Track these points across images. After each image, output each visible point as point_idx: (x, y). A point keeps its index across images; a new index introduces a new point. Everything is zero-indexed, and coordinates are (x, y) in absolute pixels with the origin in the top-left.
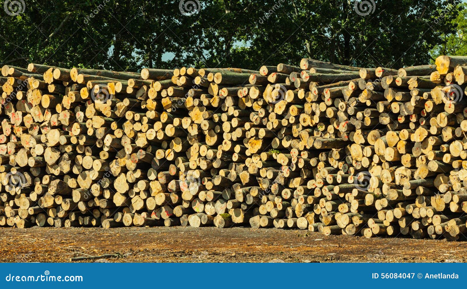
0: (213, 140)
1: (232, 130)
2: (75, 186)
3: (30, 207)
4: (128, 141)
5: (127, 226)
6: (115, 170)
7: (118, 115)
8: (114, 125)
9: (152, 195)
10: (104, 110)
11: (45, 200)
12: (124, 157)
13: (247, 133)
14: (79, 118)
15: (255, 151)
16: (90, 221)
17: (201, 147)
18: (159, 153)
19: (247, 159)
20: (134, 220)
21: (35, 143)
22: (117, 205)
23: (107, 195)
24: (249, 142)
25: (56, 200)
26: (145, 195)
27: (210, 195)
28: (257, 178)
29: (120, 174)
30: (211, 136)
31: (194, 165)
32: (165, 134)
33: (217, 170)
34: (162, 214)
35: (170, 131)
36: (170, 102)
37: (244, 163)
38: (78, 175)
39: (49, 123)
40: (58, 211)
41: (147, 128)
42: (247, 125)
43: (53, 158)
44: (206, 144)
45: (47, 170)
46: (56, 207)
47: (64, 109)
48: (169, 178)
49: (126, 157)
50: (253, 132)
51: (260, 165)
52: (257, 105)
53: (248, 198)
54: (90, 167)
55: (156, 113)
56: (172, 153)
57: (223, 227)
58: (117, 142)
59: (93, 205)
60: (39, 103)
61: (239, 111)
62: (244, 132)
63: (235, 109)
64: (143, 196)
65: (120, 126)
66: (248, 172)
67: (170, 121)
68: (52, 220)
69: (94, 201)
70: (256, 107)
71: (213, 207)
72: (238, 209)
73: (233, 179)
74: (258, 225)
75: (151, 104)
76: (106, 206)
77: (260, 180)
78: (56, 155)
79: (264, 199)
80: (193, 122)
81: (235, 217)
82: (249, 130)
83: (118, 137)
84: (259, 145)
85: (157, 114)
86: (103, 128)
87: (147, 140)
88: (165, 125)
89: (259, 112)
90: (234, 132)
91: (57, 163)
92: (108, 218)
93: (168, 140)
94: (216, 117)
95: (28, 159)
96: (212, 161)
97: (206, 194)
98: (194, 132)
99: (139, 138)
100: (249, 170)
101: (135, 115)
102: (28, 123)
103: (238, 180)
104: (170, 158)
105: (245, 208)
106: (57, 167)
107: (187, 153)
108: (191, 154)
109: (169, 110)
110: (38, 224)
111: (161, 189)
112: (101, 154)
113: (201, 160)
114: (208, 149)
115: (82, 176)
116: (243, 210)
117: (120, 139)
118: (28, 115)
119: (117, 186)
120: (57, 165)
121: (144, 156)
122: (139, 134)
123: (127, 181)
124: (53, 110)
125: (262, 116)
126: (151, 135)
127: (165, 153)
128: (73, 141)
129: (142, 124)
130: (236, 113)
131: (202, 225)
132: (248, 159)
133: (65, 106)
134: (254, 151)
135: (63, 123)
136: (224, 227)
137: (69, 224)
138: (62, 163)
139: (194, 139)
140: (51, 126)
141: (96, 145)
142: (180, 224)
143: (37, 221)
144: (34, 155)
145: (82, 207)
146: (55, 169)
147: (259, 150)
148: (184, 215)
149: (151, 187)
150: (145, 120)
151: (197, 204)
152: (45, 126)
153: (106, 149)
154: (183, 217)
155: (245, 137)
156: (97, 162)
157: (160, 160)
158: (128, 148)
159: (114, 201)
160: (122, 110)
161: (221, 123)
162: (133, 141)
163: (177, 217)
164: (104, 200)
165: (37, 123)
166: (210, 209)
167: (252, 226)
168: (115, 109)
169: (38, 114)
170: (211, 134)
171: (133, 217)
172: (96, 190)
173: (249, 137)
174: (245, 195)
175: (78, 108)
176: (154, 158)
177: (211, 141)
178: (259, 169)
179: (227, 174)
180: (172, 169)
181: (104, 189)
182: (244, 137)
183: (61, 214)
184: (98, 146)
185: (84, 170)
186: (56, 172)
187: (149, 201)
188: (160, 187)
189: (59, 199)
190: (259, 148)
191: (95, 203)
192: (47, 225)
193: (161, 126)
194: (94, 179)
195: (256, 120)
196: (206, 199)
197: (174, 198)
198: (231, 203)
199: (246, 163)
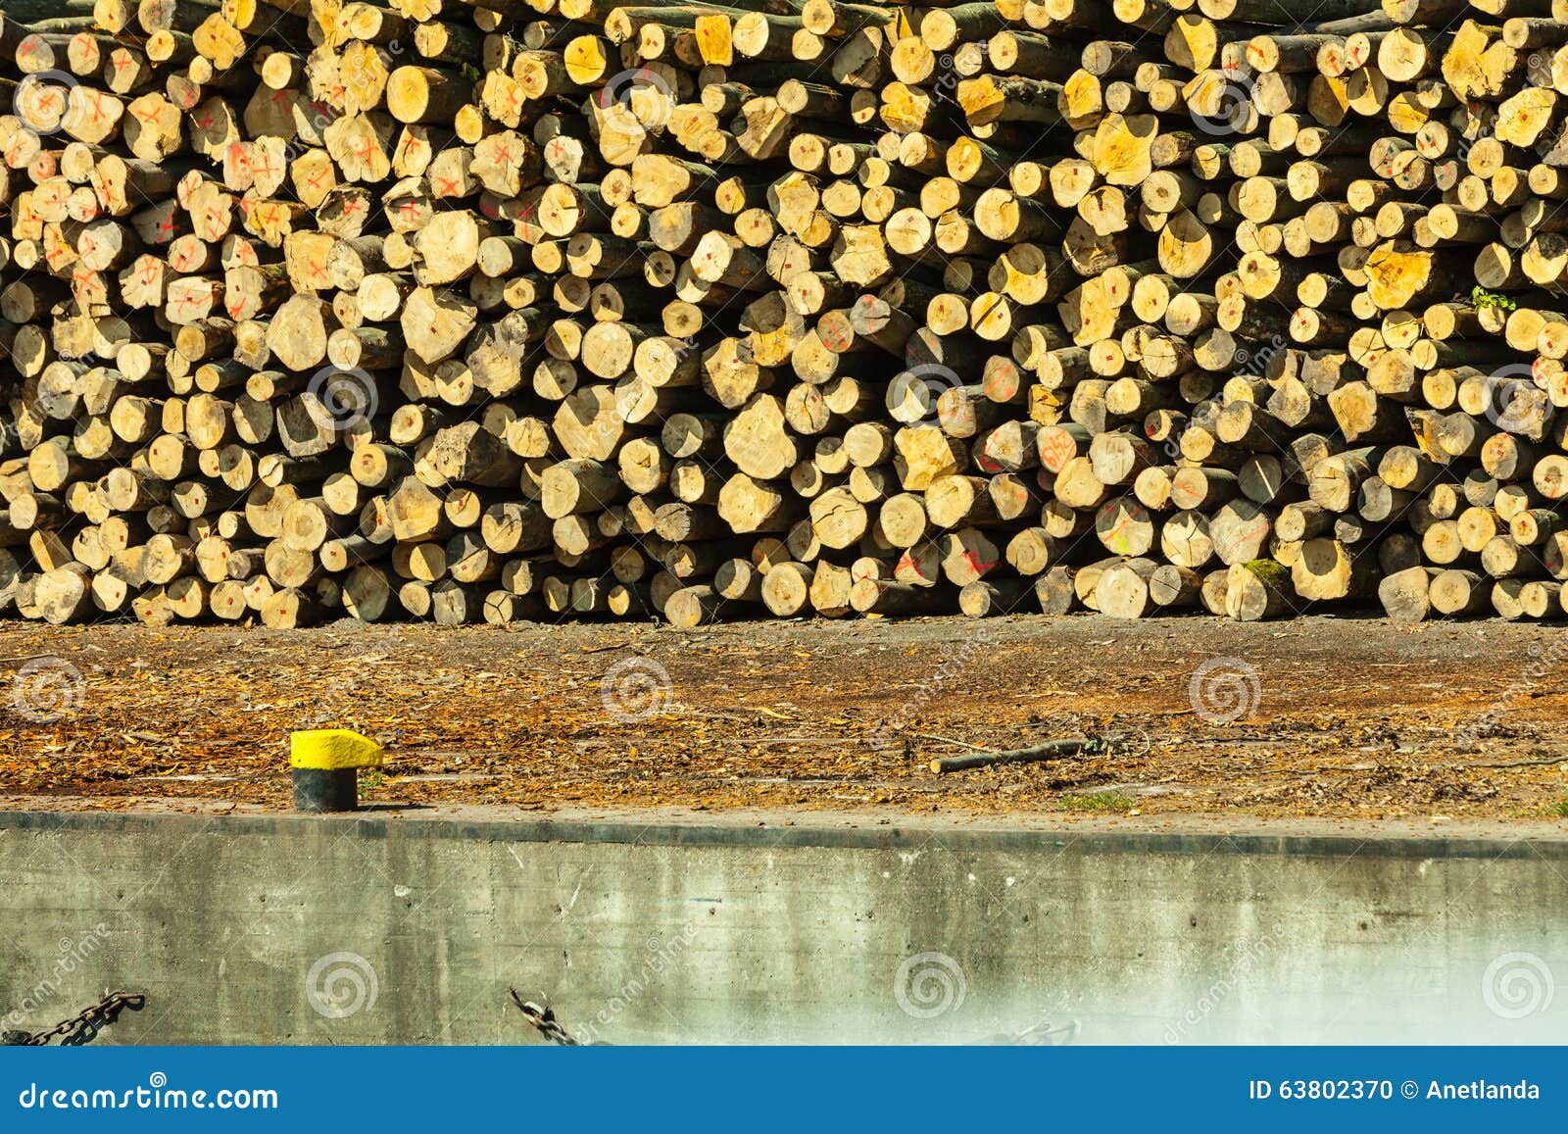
0: (1195, 254)
1: (1288, 209)
2: (539, 450)
3: (329, 537)
4: (801, 258)
5: (784, 618)
6: (727, 381)
7: (754, 152)
8: (729, 195)
9: (905, 486)
10: (686, 129)
11: (398, 507)
12: (776, 326)
13: (1357, 225)
14: (561, 164)
15: (1402, 296)
16: (603, 596)
17: (1137, 286)
18: (941, 308)
19: (1357, 334)
20: (814, 590)
21: (357, 268)
22: (738, 529)
23: (691, 485)
24: (1372, 259)
25: (452, 509)
26: (876, 484)
27: (1192, 484)
28: (1408, 412)
29: (751, 399)
30: (1184, 236)
31: (1110, 358)
32: (974, 231)
33: (1216, 382)
34: (947, 564)
35: (997, 215)
36: (997, 97)
37: (1342, 347)
38: (559, 403)
39: (425, 187)
40: (454, 556)
41: (889, 203)
42: (1360, 194)
43: (445, 333)
44: (1158, 270)
45: (403, 385)
46: (446, 539)
47: (493, 127)
48: (990, 415)
49: (789, 324)
50: (1392, 218)
51: (1425, 356)
52: (1409, 108)
53: (1369, 496)
54: (621, 368)
55: (928, 142)
56: (1004, 308)
57: (1258, 615)
58: (748, 265)
59: (623, 528)
60: (373, 102)
61: (1320, 134)
62: (1347, 219)
63: (1302, 125)
64: (866, 489)
65: (758, 199)
66: (1369, 387)
67: (994, 176)
68: (425, 593)
69: (626, 511)
70: (1401, 112)
71: (1199, 535)
72: (1324, 540)
73: (1292, 418)
74: (1422, 606)
75: (904, 105)
76: (685, 531)
77: (1420, 421)
78: (460, 321)
79: (1443, 500)
80: (1100, 181)
81: (1307, 574)
82: (1372, 212)
83: (752, 243)
84: (1417, 272)
85: (933, 145)
86: (681, 205)
87: (890, 252)
88: (971, 191)
89: (1421, 137)
90: (1295, 224)
91: (462, 353)
92: (690, 581)
93: (984, 253)
94: (1209, 160)
95: (329, 335)
96: (1192, 340)
97: (1171, 478)
98: (1109, 219)
99: (850, 248)
100: (1372, 378)
101: (833, 151)
102: (313, 188)
103: (1321, 419)
104: (994, 329)
105: (1356, 534)
106: (460, 372)
107: (1062, 307)
108: (1084, 313)
109: (985, 132)
110: (353, 610)
111: (949, 459)
112: (670, 314)
113: (1144, 337)
114: (1173, 294)
115: (576, 410)
116: (1344, 546)
117: (762, 252)
118: (314, 155)
119: (739, 450)
120: (458, 364)
121: (883, 322)
122: (849, 232)
123: (788, 428)
124: (439, 130)
125: (1434, 153)
126: (911, 233)
127: (968, 308)
128: (542, 260)
129: (863, 191)
130: (1311, 141)
131: (1151, 610)
132: (1364, 334)
133: (494, 115)
134: (1394, 300)
135: (491, 183)
136: (1265, 618)
137: (507, 609)
138: (483, 353)
139: (1098, 252)
140: (432, 198)
141: (642, 278)
142: (1035, 607)
143: (347, 600)
144: (351, 321)
145: (572, 539)
146: (448, 380)
147: (1417, 295)
148: (1055, 569)
149: (903, 450)
150: (878, 172)
151: (1118, 522)
152: (408, 197)
153: (690, 294)
154: (1049, 578)
155: (1350, 242)
156: (652, 346)
157: (945, 340)
158: (804, 290)
159: (724, 513)
160: (770, 129)
161: (1228, 182)
162: (821, 259)
163: (1025, 577)
164: (675, 506)
165: (355, 185)
166: (1183, 543)
167: (1390, 609)
168: (736, 126)
169: (360, 148)
170: (1185, 231)
171: (809, 581)
172: (640, 466)
173: (1369, 239)
174: (1356, 480)
175: (554, 122)
176: (921, 332)
177: (1187, 256)
178: (1420, 374)
179: (1263, 395)
180: (997, 375)
181: (678, 459)
182: (1345, 238)
183: (470, 568)
184: (653, 281)
185: (587, 379)
186: (455, 393)
187: (892, 509)
188: (944, 453)
189: (462, 507)
190: (1420, 286)
191: (633, 520)
192: (395, 613)
193: (955, 197)
194: (635, 418)
195: (1407, 169)
196: (1169, 500)
197: (1007, 495)
198: (1299, 514)
199: (1351, 347)
